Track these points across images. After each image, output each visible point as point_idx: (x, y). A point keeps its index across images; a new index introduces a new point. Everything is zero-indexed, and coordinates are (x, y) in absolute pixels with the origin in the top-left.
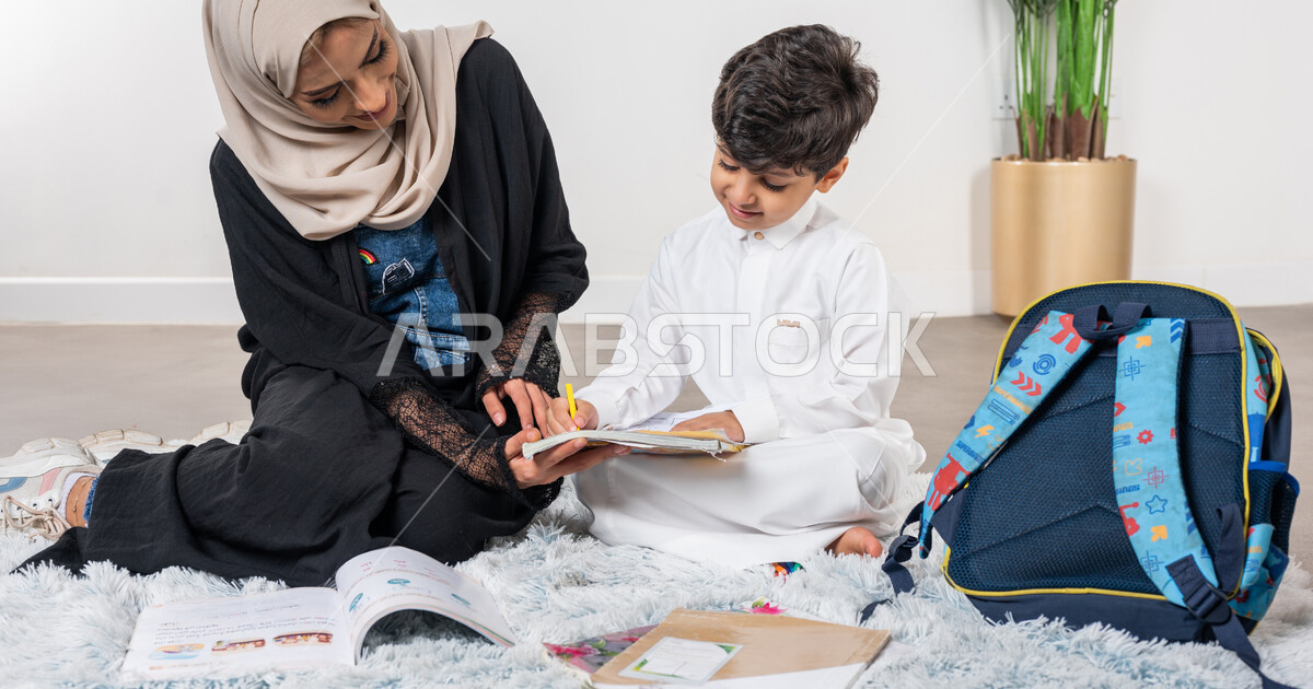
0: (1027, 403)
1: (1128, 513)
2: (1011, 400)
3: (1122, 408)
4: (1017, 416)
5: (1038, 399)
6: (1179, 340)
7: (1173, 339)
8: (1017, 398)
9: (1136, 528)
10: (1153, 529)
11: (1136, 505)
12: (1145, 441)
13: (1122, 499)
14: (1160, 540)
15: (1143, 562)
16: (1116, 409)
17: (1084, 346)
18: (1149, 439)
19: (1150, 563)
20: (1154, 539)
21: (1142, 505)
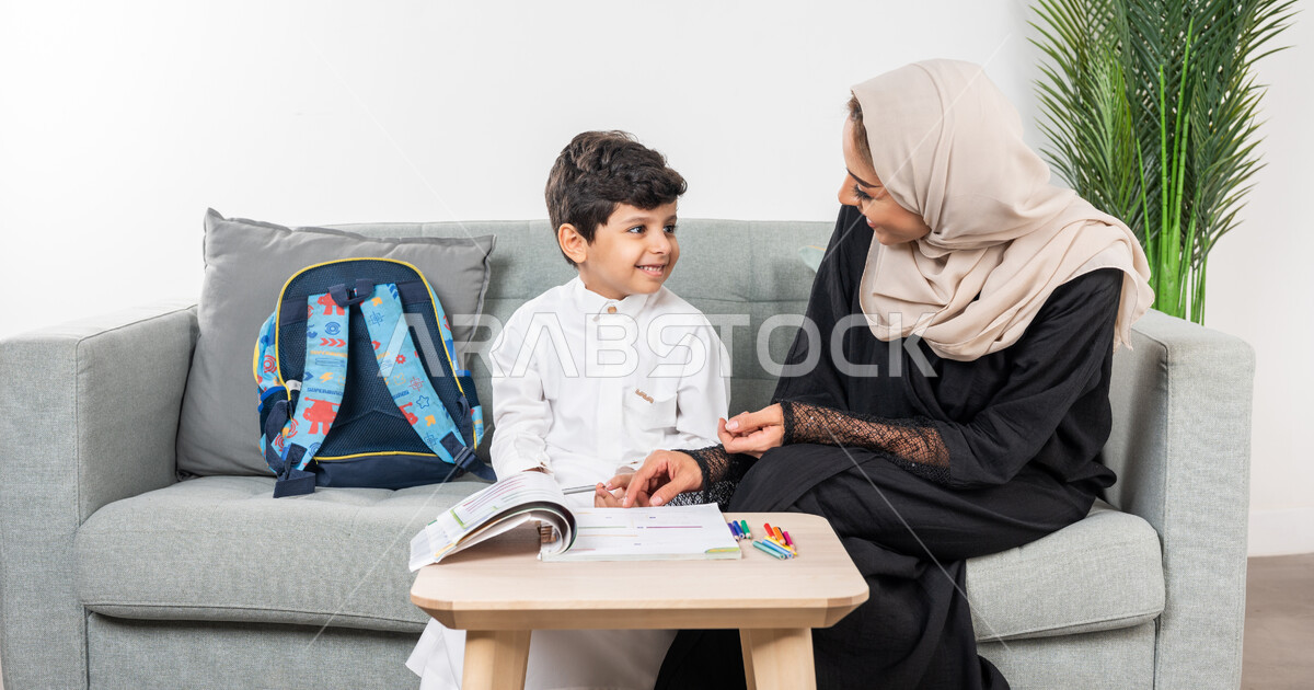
0: (342, 352)
1: (407, 410)
2: (331, 354)
3: (378, 344)
4: (343, 362)
5: (345, 347)
6: (398, 297)
7: (395, 296)
8: (334, 352)
9: (416, 419)
10: (426, 418)
11: (411, 404)
12: (402, 362)
13: (399, 402)
14: (432, 425)
15: (425, 441)
16: (374, 345)
17: (347, 311)
18: (404, 360)
19: (430, 441)
20: (429, 425)
21: (414, 403)
